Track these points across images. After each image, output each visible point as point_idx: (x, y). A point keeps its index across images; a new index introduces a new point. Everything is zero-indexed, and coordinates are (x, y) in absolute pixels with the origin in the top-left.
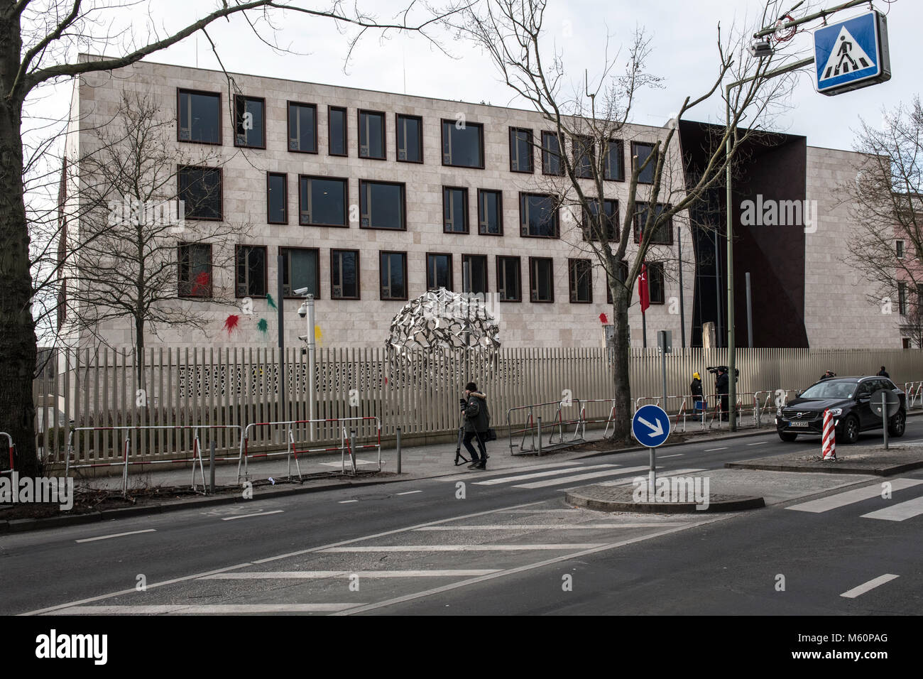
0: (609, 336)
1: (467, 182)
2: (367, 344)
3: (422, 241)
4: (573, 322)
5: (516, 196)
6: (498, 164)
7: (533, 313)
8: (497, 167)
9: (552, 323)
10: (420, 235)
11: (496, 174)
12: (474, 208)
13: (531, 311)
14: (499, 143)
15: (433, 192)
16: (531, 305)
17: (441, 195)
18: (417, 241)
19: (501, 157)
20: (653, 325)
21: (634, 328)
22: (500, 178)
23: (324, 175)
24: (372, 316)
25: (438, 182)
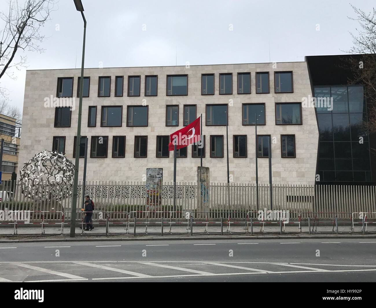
0: (149, 174)
1: (178, 102)
2: (126, 177)
3: (155, 131)
4: (236, 167)
5: (204, 106)
6: (195, 92)
7: (211, 163)
8: (194, 94)
9: (222, 168)
10: (154, 128)
11: (194, 97)
12: (181, 114)
13: (211, 162)
14: (196, 82)
15: (162, 108)
16: (211, 159)
17: (165, 109)
18: (153, 131)
19: (197, 89)
20: (288, 169)
21: (275, 171)
22: (196, 99)
23: (112, 105)
24: (130, 165)
25: (164, 104)
